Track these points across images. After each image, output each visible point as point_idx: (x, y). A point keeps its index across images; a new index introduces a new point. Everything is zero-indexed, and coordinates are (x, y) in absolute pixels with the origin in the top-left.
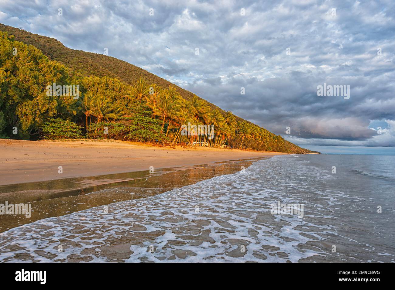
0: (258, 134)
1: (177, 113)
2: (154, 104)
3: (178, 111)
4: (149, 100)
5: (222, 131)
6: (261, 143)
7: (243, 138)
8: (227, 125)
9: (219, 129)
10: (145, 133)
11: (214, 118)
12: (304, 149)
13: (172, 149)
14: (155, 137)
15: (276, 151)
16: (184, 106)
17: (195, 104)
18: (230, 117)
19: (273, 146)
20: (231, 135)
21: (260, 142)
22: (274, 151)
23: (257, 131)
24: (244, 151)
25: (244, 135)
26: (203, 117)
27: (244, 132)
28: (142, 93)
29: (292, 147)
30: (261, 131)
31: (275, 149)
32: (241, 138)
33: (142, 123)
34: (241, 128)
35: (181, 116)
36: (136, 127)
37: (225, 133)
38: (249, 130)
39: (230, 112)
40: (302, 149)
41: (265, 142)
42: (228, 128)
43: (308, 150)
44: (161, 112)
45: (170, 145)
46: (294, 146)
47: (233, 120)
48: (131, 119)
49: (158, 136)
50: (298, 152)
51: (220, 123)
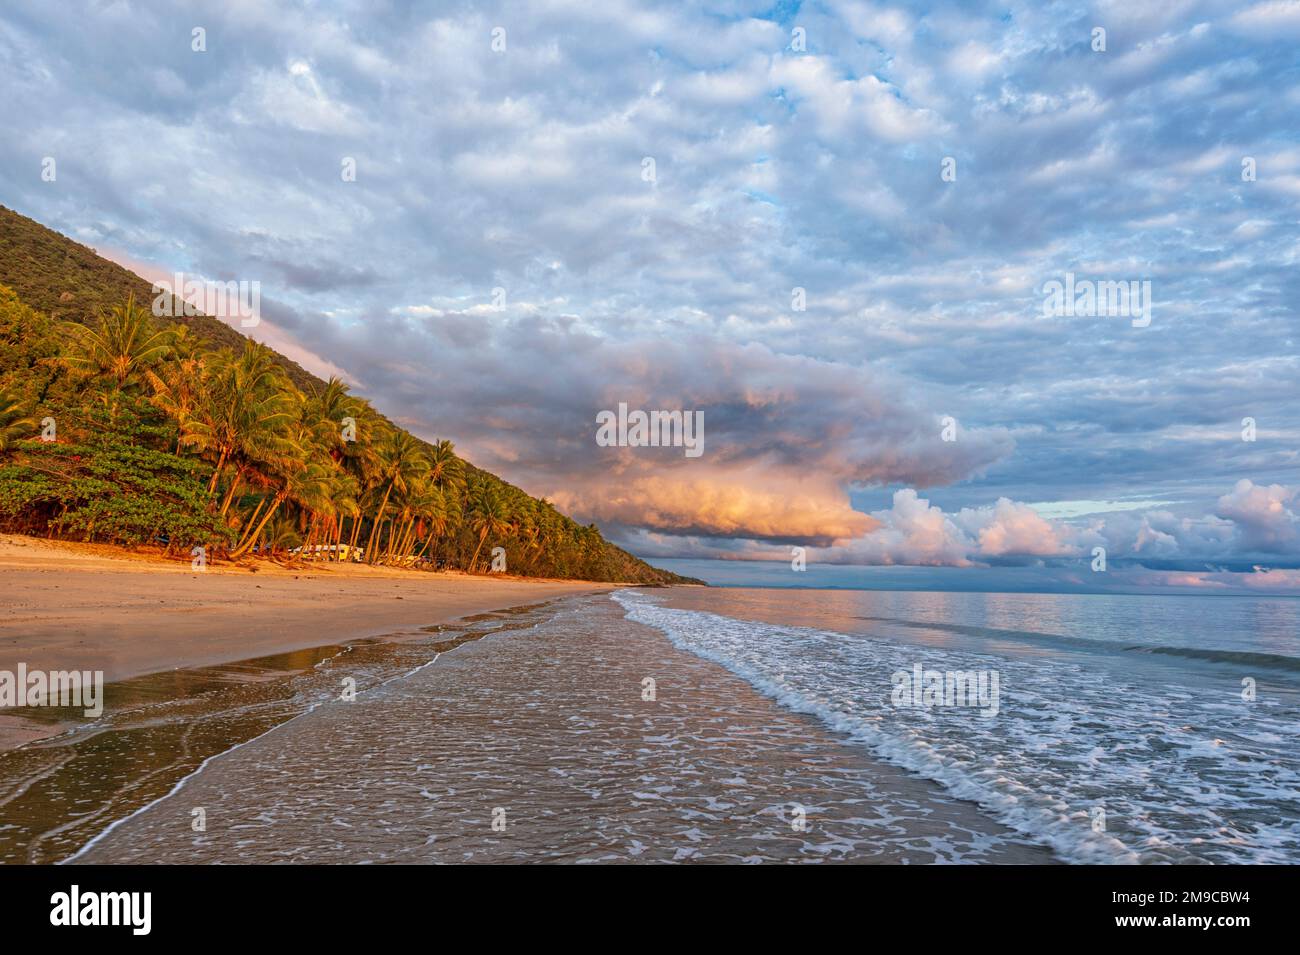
0: (529, 521)
1: (278, 439)
2: (184, 401)
3: (281, 433)
4: (164, 386)
5: (420, 508)
6: (537, 550)
7: (484, 533)
8: (435, 488)
9: (409, 500)
10: (145, 511)
11: (396, 463)
12: (660, 572)
13: (246, 571)
14: (185, 528)
15: (581, 576)
16: (298, 415)
17: (335, 410)
18: (448, 461)
19: (572, 562)
20: (446, 522)
21: (536, 546)
22: (574, 577)
23: (528, 510)
24: (484, 578)
25: (488, 522)
26: (359, 458)
27: (486, 513)
28: (129, 354)
29: (626, 563)
30: (539, 510)
31: (579, 572)
32: (477, 533)
33: (131, 471)
34: (478, 498)
35: (290, 453)
36: (107, 485)
37: (430, 515)
38: (504, 505)
39: (448, 442)
40: (653, 570)
41: (550, 547)
42: (440, 497)
43: (672, 575)
44: (213, 435)
45: (231, 556)
46: (631, 559)
47: (457, 471)
48: (83, 455)
49: (196, 522)
50: (642, 579)
51: (415, 481)
